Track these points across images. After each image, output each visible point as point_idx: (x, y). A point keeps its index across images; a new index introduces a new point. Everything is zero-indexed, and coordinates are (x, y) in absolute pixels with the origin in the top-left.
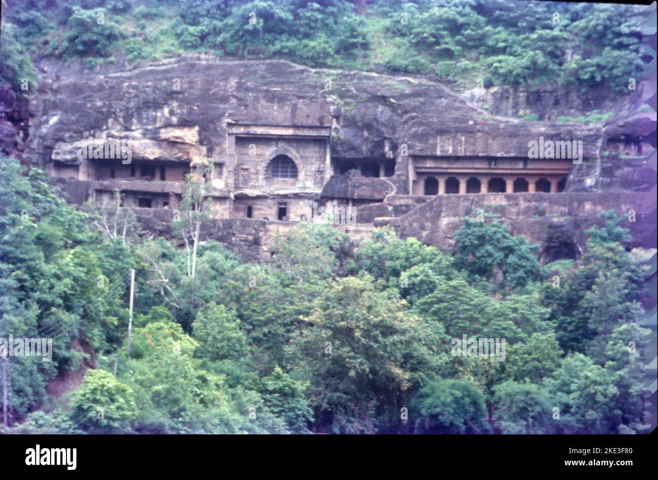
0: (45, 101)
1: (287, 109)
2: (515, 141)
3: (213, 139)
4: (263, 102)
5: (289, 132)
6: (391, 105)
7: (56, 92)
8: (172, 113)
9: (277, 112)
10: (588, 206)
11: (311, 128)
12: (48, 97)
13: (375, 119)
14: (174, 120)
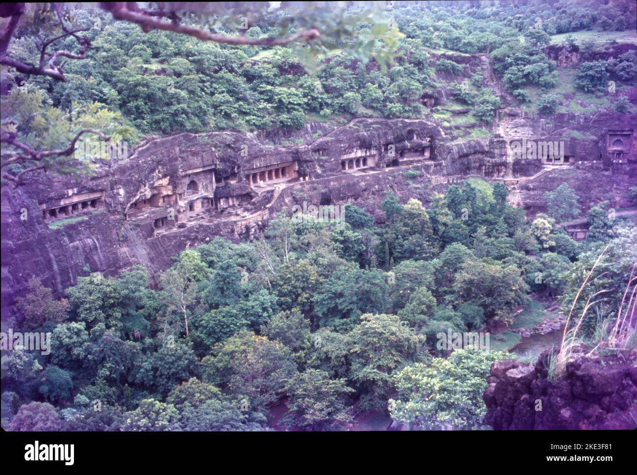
0: (110, 182)
1: (200, 158)
2: (279, 156)
3: (177, 181)
4: (190, 157)
5: (201, 170)
6: (232, 148)
7: (113, 175)
8: (159, 172)
9: (196, 160)
10: (332, 183)
11: (208, 166)
12: (110, 178)
13: (230, 156)
14: (160, 175)
